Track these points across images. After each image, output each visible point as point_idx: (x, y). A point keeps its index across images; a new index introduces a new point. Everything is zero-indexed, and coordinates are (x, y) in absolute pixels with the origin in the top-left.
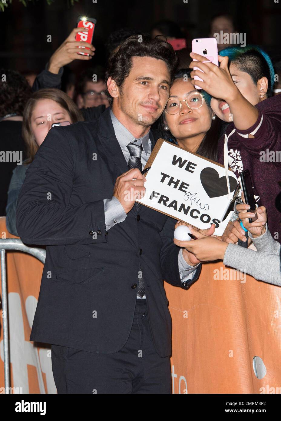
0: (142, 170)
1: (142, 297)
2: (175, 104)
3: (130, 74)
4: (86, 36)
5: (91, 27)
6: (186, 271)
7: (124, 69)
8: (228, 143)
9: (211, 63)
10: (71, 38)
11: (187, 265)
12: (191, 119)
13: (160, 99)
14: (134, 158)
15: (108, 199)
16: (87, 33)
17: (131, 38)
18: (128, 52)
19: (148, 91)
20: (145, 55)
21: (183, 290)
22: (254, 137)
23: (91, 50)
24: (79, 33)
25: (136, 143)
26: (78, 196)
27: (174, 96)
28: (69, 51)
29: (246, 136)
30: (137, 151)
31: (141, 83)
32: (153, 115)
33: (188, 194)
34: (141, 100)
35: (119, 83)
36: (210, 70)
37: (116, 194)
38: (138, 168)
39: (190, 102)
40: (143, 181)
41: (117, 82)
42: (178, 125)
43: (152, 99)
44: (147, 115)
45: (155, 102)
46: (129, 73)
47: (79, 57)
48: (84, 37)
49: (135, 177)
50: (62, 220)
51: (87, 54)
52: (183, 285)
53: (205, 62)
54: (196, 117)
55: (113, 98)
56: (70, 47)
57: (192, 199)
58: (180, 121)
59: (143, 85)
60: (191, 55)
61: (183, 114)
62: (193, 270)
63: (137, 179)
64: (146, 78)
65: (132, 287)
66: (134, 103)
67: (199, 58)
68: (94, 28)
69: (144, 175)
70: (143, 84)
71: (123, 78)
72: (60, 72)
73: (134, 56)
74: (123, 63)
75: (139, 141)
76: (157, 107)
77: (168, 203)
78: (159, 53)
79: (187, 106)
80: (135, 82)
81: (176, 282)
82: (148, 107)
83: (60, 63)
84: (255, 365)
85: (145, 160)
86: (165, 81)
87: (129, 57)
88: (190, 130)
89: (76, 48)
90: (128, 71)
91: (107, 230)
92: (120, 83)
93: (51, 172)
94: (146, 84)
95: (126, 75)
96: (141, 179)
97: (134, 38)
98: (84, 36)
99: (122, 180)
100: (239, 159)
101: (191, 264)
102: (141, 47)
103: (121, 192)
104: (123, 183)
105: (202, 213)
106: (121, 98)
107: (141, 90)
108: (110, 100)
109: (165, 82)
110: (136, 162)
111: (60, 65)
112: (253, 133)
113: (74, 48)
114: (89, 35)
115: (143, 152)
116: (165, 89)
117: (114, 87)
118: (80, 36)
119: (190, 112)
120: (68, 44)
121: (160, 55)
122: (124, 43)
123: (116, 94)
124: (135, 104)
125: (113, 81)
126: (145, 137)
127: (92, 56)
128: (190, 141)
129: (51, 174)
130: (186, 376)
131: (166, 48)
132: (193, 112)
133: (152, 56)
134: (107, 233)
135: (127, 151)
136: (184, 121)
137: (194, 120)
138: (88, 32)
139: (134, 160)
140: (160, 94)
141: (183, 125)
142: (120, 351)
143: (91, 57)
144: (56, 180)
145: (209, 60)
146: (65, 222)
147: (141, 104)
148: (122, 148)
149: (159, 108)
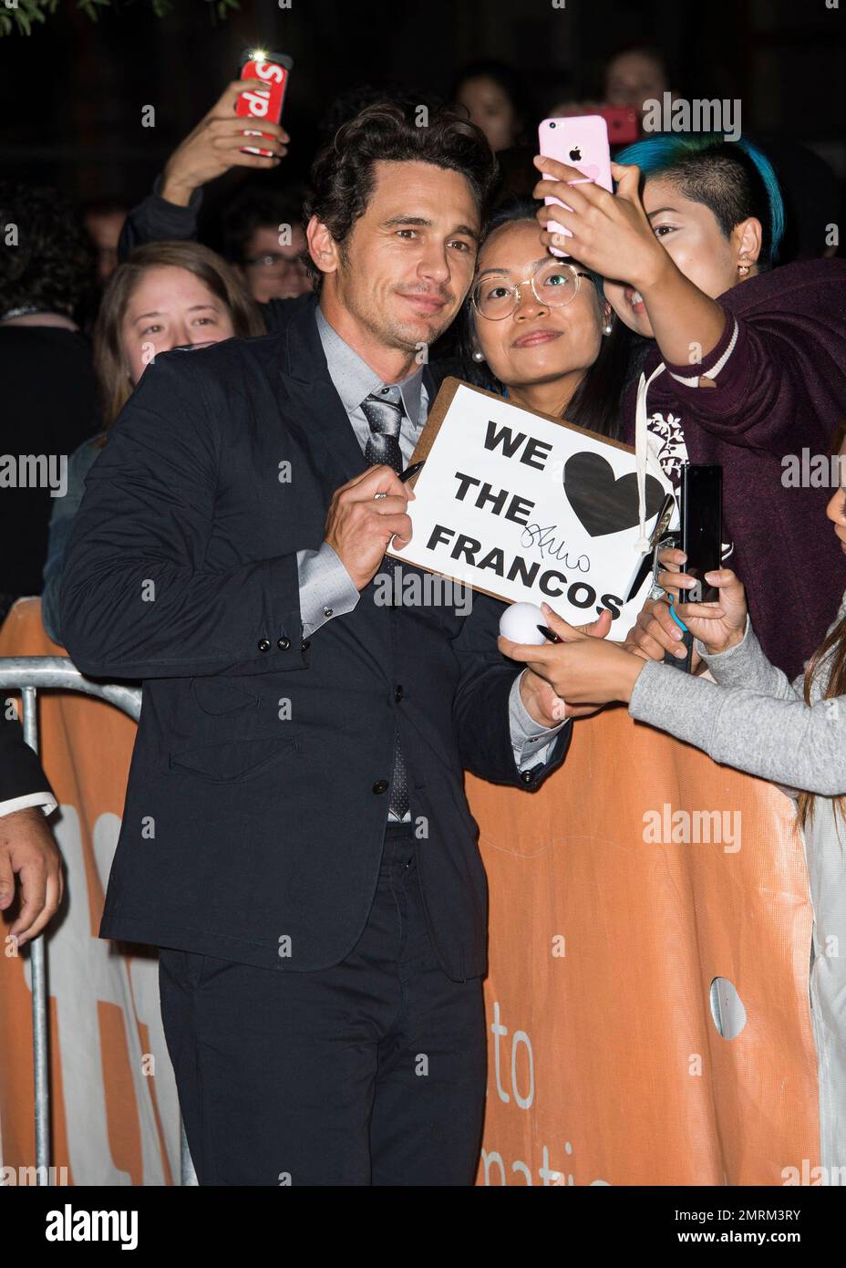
0: (402, 469)
1: (402, 816)
2: (501, 292)
3: (368, 208)
4: (265, 104)
5: (279, 79)
6: (531, 741)
7: (352, 195)
8: (647, 397)
9: (593, 183)
10: (225, 107)
11: (534, 726)
12: (545, 334)
13: (449, 277)
14: (380, 437)
15: (311, 552)
16: (267, 95)
17: (373, 111)
18: (364, 148)
19: (418, 254)
20: (409, 157)
21: (524, 794)
22: (713, 385)
23: (277, 141)
24: (246, 96)
25: (387, 397)
26: (228, 541)
27: (500, 271)
28: (219, 142)
29: (692, 382)
30: (390, 417)
31: (400, 233)
32: (430, 320)
33: (533, 529)
34: (397, 281)
35: (339, 232)
36: (590, 203)
37: (331, 535)
38: (390, 465)
39: (543, 287)
40: (404, 499)
41: (332, 231)
42: (510, 347)
43: (428, 277)
44: (414, 321)
45: (438, 286)
46: (365, 205)
47: (245, 161)
48: (259, 106)
49: (380, 491)
50: (184, 610)
51: (266, 150)
52: (525, 780)
53: (576, 182)
54: (559, 328)
55: (322, 274)
56: (222, 132)
57: (543, 542)
58: (514, 339)
59: (403, 240)
60: (537, 161)
61: (522, 318)
62: (548, 738)
63: (387, 495)
64: (411, 221)
65: (376, 790)
66: (379, 289)
67: (558, 171)
68: (285, 81)
69: (406, 485)
70: (403, 235)
71: (348, 221)
72: (192, 199)
73: (379, 158)
74: (351, 179)
75: (396, 390)
76: (441, 298)
77: (478, 557)
78: (448, 150)
79: (535, 297)
80: (380, 230)
81: (502, 771)
82: (418, 299)
83: (193, 175)
84: (716, 1001)
85: (411, 442)
86: (465, 227)
87: (367, 161)
88: (541, 363)
89: (235, 136)
90: (364, 200)
91: (305, 636)
92: (341, 234)
93: (154, 477)
94: (413, 235)
95: (357, 211)
96: (397, 497)
97: (379, 111)
98: (260, 103)
99: (347, 497)
100: (679, 438)
101: (544, 722)
102: (398, 135)
103: (344, 532)
104: (347, 507)
105: (571, 581)
106: (344, 274)
107: (398, 252)
108: (315, 280)
109: (464, 230)
110: (388, 448)
111: (193, 183)
112: (712, 373)
113: (233, 134)
114: (272, 101)
115: (406, 423)
116: (464, 250)
117: (326, 244)
118: (248, 102)
119: (542, 313)
120: (215, 125)
121: (451, 157)
122: (353, 123)
123: (332, 263)
124: (383, 289)
125: (323, 227)
126: (411, 381)
127: (281, 158)
128: (543, 392)
129: (151, 483)
130: (529, 1031)
131: (467, 137)
132: (549, 314)
133: (429, 160)
134: (307, 643)
135: (361, 419)
136: (527, 338)
137: (553, 335)
138: (271, 91)
139: (380, 445)
140: (451, 263)
141: (524, 349)
142: (343, 964)
143: (278, 161)
144: (168, 499)
145: (588, 178)
146: (191, 616)
147: (399, 292)
148: (348, 410)
149: (447, 302)
